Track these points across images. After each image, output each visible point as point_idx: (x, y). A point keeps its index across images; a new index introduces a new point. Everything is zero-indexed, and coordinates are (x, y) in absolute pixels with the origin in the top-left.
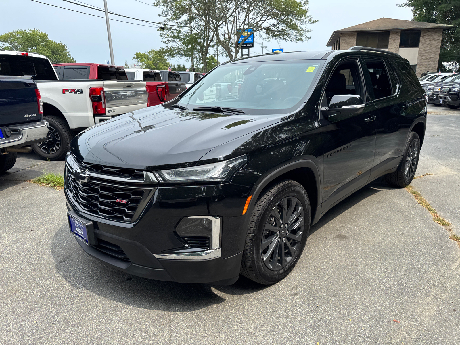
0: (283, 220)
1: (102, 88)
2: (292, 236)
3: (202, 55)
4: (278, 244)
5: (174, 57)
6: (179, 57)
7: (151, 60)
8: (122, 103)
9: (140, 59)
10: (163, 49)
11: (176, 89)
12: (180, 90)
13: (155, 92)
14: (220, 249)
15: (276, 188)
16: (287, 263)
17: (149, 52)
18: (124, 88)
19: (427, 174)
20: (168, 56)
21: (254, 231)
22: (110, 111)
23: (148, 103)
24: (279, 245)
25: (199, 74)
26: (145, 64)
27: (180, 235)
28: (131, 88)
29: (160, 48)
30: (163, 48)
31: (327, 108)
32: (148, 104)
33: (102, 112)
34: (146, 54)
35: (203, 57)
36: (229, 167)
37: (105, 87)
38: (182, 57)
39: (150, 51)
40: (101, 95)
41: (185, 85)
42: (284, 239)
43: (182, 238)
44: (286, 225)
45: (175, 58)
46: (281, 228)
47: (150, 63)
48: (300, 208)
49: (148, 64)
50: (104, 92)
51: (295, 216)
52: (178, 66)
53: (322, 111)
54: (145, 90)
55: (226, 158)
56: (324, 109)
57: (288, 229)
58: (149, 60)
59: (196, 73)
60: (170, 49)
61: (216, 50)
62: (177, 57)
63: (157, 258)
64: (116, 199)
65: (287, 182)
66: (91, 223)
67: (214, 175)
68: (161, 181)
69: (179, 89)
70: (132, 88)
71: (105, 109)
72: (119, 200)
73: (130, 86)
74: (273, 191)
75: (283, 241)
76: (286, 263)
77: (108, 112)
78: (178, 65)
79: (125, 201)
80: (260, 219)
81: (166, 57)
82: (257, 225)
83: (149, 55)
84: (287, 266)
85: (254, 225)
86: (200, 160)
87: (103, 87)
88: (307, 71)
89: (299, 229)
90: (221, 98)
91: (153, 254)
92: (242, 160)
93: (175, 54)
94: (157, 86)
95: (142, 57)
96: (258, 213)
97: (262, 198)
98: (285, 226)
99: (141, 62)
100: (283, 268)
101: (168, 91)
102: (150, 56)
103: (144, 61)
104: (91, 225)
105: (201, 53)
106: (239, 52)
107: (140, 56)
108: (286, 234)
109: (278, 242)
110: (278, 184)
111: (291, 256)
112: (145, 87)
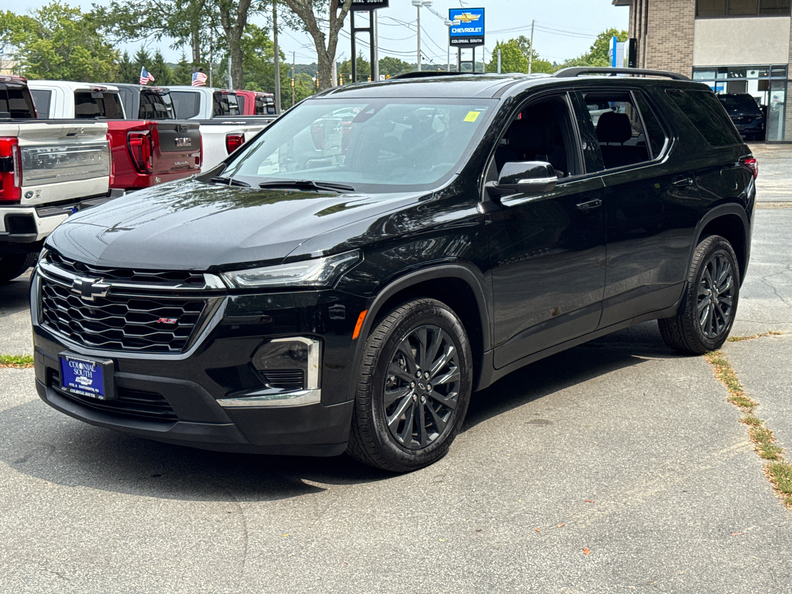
0: (421, 363)
1: (15, 140)
2: (438, 396)
3: (228, 29)
4: (412, 404)
5: (137, 36)
6: (153, 36)
7: (47, 36)
8: (55, 176)
9: (11, 32)
10: (102, 11)
11: (177, 139)
12: (187, 141)
13: (123, 146)
14: (320, 390)
15: (406, 307)
16: (430, 442)
17: (41, 10)
18: (61, 139)
19: (770, 333)
20: (117, 33)
21: (370, 370)
22: (29, 195)
23: (111, 176)
24: (413, 407)
25: (227, 93)
26: (27, 51)
27: (258, 369)
28: (73, 139)
29: (92, 8)
30: (103, 9)
31: (495, 183)
32: (110, 178)
33: (15, 197)
34: (31, 16)
35: (231, 35)
36: (333, 267)
37: (20, 137)
38: (163, 36)
39: (45, 8)
40: (12, 157)
41: (197, 127)
42: (423, 398)
43: (262, 373)
44: (427, 375)
45: (140, 37)
46: (417, 377)
47: (46, 47)
48: (451, 349)
49: (39, 50)
50: (19, 148)
51: (441, 362)
52: (137, 57)
53: (488, 189)
54: (104, 143)
55: (326, 254)
56: (491, 184)
57: (431, 383)
58: (41, 37)
59: (218, 90)
60: (124, 11)
61: (272, 14)
62: (145, 36)
63: (223, 407)
64: (158, 319)
65: (426, 300)
66: (111, 361)
67: (309, 278)
68: (232, 286)
69: (184, 140)
70: (77, 138)
71: (21, 189)
72: (163, 320)
73: (73, 134)
74: (402, 312)
75: (422, 402)
76: (428, 442)
77: (26, 197)
78: (138, 55)
79: (173, 321)
80: (380, 352)
81: (111, 38)
82: (376, 361)
83: (43, 20)
84: (431, 446)
85: (371, 361)
86: (288, 256)
87: (16, 137)
88: (465, 120)
89: (450, 386)
90: (292, 162)
91: (217, 400)
92: (351, 258)
93: (141, 26)
94: (129, 133)
95: (19, 28)
96: (377, 343)
97: (384, 321)
98: (425, 376)
99: (13, 43)
100: (422, 448)
101: (157, 144)
102: (47, 25)
103: (23, 41)
104: (111, 364)
105: (225, 24)
106: (342, 25)
107: (12, 23)
108: (428, 391)
109: (414, 401)
110: (410, 302)
111: (437, 432)
112: (105, 136)
